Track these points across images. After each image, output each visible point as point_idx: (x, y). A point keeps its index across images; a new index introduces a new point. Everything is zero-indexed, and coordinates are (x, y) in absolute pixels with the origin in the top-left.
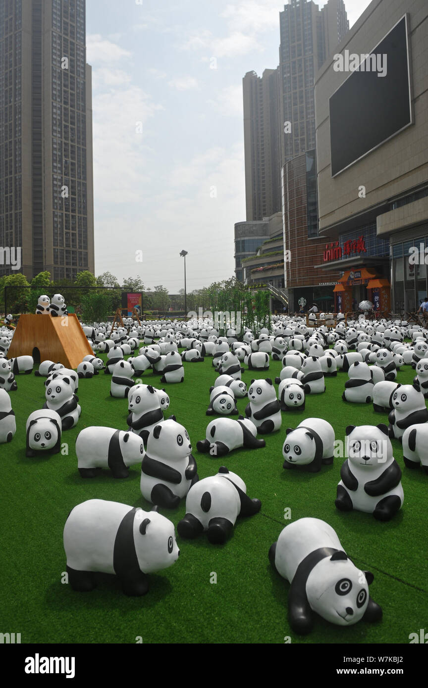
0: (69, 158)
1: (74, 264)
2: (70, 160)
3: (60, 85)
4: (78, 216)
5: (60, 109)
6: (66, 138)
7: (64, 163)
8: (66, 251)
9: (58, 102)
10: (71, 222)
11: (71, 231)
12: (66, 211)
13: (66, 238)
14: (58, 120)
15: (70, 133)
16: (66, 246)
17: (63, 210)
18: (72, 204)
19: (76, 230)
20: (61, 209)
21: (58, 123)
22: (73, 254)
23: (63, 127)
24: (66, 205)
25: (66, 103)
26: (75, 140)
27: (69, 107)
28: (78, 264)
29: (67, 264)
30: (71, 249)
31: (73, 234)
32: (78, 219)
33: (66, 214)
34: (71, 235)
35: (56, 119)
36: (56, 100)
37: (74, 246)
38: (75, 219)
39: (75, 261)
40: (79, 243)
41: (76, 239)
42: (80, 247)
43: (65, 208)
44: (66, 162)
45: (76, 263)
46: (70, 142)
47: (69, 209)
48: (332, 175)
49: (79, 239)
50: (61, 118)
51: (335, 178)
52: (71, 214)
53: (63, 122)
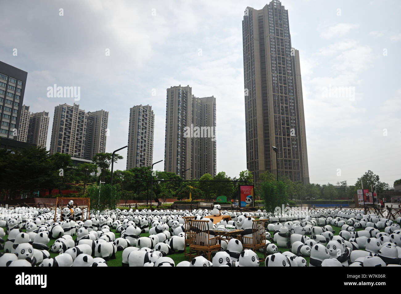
0: (284, 104)
1: (290, 168)
2: (284, 105)
3: (276, 64)
4: (292, 138)
5: (277, 77)
6: (281, 93)
7: (281, 107)
8: (285, 160)
9: (276, 73)
10: (287, 142)
11: (287, 148)
12: (283, 136)
13: (284, 152)
14: (276, 83)
15: (283, 90)
16: (284, 157)
17: (281, 135)
18: (287, 131)
19: (290, 147)
20: (280, 135)
21: (276, 85)
22: (289, 162)
23: (279, 87)
24: (283, 132)
25: (280, 73)
26: (287, 93)
27: (282, 75)
28: (293, 168)
29: (286, 168)
30: (288, 159)
31: (288, 149)
32: (292, 140)
33: (283, 138)
34: (287, 150)
35: (275, 83)
36: (274, 72)
37: (290, 157)
38: (290, 140)
39: (290, 167)
40: (293, 155)
41: (291, 153)
42: (294, 158)
43: (283, 134)
45: (292, 168)
46: (284, 95)
47: (285, 134)
49: (292, 153)
50: (278, 82)
52: (287, 137)
53: (279, 84)
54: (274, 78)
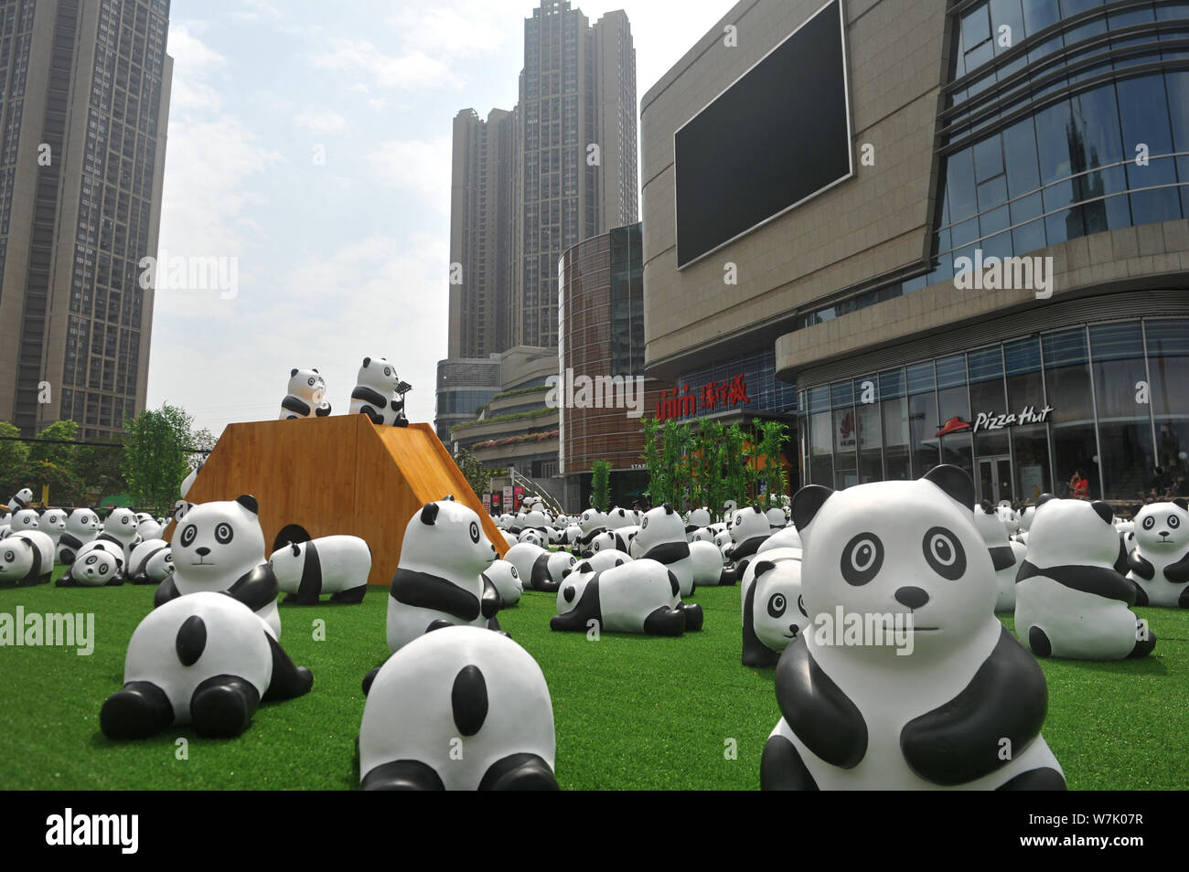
0: (113, 218)
1: (103, 422)
2: (115, 221)
3: (110, 80)
4: (122, 330)
5: (105, 123)
6: (111, 180)
7: (101, 225)
8: (90, 395)
9: (103, 109)
10: (105, 338)
11: (104, 357)
12: (97, 317)
13: (92, 371)
14: (99, 142)
15: (120, 171)
16: (90, 386)
17: (90, 314)
18: (111, 304)
19: (114, 356)
20: (87, 312)
21: (97, 149)
22: (102, 402)
23: (107, 157)
24: (97, 304)
25: (117, 114)
26: (130, 184)
27: (123, 122)
28: (112, 422)
29: (89, 420)
30: (101, 391)
31: (107, 363)
32: (122, 334)
33: (95, 323)
34: (103, 365)
35: (94, 140)
36: (98, 106)
37: (107, 387)
38: (116, 333)
39: (105, 417)
40: (118, 381)
41: (113, 374)
42: (121, 390)
43: (96, 311)
44: (107, 223)
45: (109, 420)
46: (119, 188)
47: (104, 313)
48: (679, 266)
49: (118, 375)
50: (106, 140)
51: (683, 271)
52: (107, 323)
53: (109, 149)
54: (93, 125)
